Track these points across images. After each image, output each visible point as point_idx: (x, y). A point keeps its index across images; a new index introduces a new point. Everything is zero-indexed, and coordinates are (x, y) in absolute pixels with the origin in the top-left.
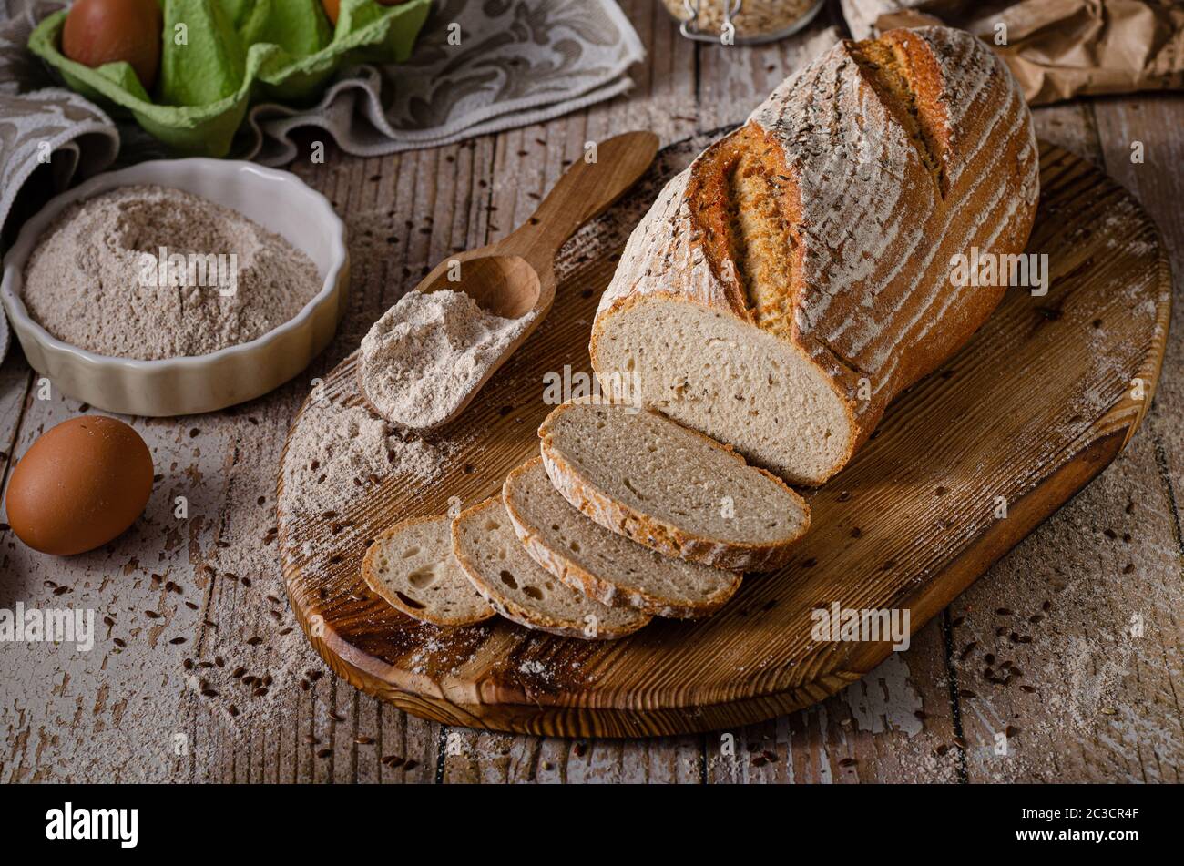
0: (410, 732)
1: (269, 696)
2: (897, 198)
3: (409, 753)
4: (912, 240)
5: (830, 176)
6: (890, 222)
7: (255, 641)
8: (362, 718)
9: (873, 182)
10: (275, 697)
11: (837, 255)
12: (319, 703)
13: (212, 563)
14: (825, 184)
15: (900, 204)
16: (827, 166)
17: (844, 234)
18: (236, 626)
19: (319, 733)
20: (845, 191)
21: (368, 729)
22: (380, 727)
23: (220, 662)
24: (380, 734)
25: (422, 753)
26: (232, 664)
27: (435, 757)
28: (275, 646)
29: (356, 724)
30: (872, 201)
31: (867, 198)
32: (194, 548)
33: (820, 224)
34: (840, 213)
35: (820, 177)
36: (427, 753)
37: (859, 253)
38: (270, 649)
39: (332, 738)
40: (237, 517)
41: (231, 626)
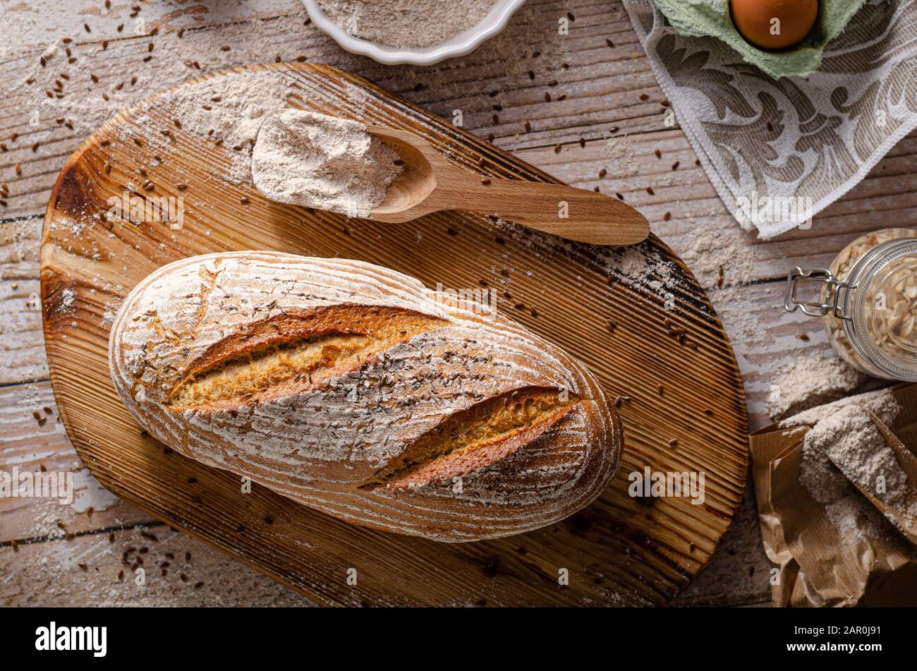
0: (32, 196)
1: (49, 101)
2: (329, 460)
3: (14, 199)
4: (300, 474)
5: (323, 411)
6: (301, 458)
7: (95, 79)
8: (39, 164)
9: (334, 441)
10: (47, 105)
11: (245, 429)
12: (48, 133)
13: (162, 31)
14: (312, 410)
15: (324, 462)
16: (334, 408)
17: (267, 432)
18: (107, 62)
19: (21, 140)
20: (312, 424)
21: (27, 170)
22: (33, 176)
23: (72, 61)
24: (27, 178)
25: (15, 207)
26: (72, 69)
27: (13, 216)
28: (93, 92)
29: (33, 161)
30: (314, 443)
31: (314, 440)
32: (175, 15)
33: (264, 415)
34: (286, 425)
35: (318, 405)
36: (16, 210)
37: (257, 443)
38: (90, 90)
39: (19, 148)
40: (207, 36)
41: (107, 59)
